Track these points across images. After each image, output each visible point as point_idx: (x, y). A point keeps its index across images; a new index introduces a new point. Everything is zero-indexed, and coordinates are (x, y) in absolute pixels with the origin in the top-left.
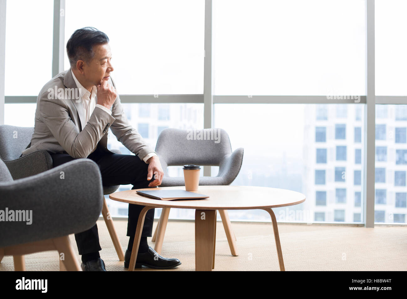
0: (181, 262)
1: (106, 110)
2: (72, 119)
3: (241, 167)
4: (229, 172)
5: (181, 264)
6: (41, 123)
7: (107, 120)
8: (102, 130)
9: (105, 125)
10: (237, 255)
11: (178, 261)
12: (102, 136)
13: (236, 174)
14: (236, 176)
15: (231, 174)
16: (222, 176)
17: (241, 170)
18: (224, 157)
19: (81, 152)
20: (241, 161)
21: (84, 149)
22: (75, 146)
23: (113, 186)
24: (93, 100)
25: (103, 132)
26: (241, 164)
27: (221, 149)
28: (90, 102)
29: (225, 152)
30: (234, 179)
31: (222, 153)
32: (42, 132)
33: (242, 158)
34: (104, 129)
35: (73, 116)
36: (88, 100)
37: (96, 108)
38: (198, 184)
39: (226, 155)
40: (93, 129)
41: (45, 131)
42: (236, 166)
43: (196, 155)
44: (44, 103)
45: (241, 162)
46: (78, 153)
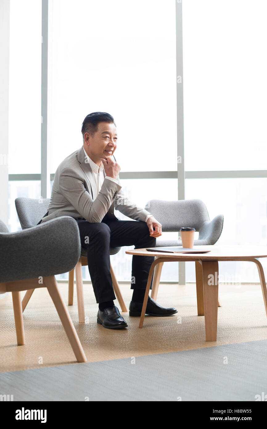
0: (177, 311)
1: (113, 181)
2: (87, 190)
3: (222, 231)
4: (212, 235)
5: (177, 312)
6: (60, 195)
7: (116, 189)
8: (112, 197)
9: (114, 193)
10: (220, 306)
11: (175, 310)
12: (112, 202)
13: (218, 237)
14: (218, 239)
15: (214, 236)
16: (206, 239)
17: (222, 233)
18: (203, 223)
19: (96, 218)
20: (222, 225)
21: (99, 215)
22: (91, 214)
23: (117, 247)
24: (101, 173)
25: (113, 198)
26: (222, 228)
27: (200, 217)
28: (98, 175)
29: (204, 219)
30: (217, 240)
31: (201, 220)
32: (59, 202)
33: (223, 223)
34: (113, 196)
35: (87, 187)
36: (96, 173)
37: (106, 180)
38: (193, 244)
39: (205, 222)
40: (104, 198)
41: (63, 202)
42: (218, 230)
43: (178, 222)
44: (63, 177)
45: (222, 227)
46: (94, 218)
